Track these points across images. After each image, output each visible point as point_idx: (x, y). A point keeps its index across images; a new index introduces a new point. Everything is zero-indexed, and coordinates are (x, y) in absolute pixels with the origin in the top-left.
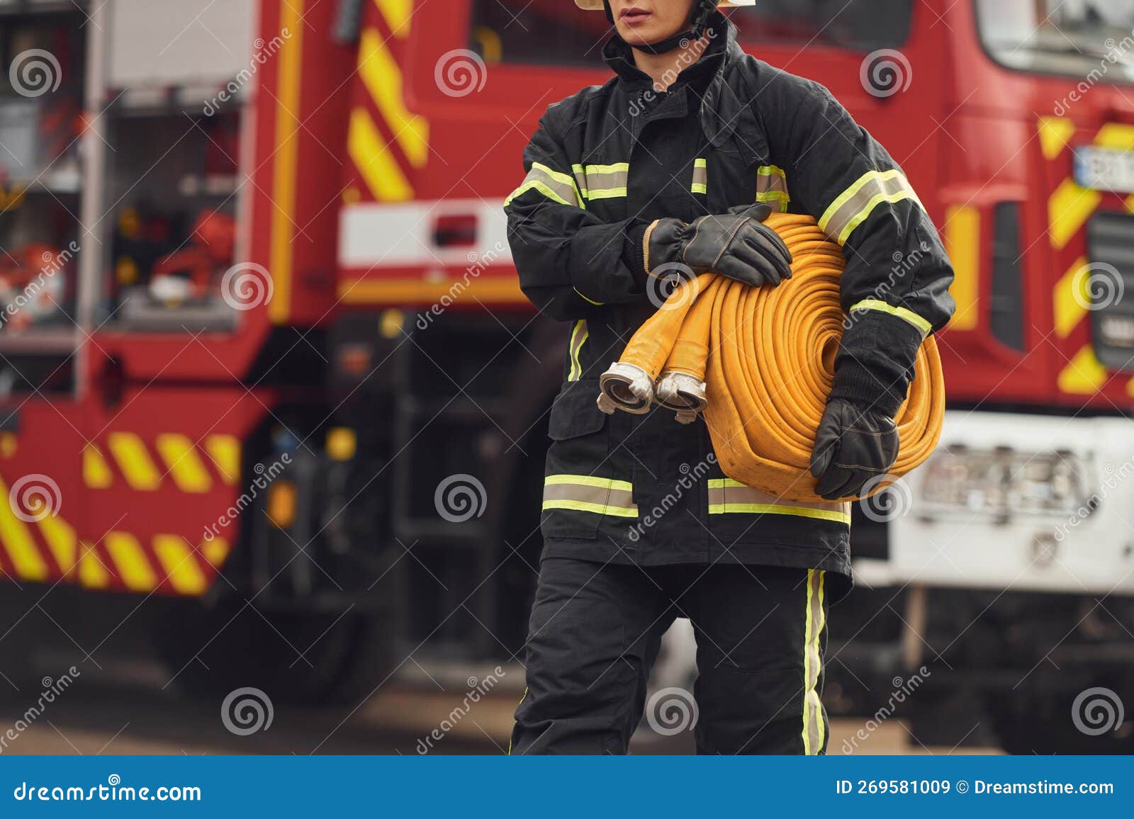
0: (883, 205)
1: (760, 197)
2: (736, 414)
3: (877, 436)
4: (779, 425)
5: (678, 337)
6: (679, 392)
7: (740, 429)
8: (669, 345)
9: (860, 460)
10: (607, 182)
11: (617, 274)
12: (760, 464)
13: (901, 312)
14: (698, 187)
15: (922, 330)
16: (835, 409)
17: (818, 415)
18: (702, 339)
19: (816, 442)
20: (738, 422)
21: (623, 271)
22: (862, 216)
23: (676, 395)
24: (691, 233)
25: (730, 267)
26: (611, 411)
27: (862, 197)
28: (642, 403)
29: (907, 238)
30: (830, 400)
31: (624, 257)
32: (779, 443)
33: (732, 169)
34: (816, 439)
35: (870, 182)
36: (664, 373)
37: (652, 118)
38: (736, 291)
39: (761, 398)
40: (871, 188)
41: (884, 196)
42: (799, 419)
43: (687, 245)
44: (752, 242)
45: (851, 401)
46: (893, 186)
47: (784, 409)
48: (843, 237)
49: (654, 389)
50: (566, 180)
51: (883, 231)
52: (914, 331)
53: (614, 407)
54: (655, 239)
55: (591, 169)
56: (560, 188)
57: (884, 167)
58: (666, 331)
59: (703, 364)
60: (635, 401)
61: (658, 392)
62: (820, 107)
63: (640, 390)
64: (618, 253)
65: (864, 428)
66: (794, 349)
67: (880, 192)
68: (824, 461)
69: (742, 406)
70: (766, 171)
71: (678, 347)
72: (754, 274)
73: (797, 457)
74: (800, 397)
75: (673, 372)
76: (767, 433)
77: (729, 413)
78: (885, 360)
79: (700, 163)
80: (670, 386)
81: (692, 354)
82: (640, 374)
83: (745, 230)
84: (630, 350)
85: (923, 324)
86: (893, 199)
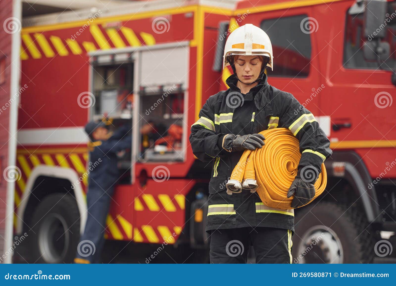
0: (308, 123)
1: (269, 125)
2: (265, 189)
3: (309, 189)
4: (278, 190)
5: (245, 169)
6: (249, 185)
7: (267, 193)
8: (243, 172)
9: (303, 196)
12: (274, 202)
13: (316, 153)
15: (323, 158)
16: (297, 181)
18: (252, 168)
20: (266, 191)
22: (301, 127)
23: (248, 186)
26: (232, 194)
27: (302, 122)
28: (239, 190)
29: (316, 132)
32: (279, 195)
35: (304, 117)
36: (244, 180)
39: (271, 184)
40: (304, 119)
42: (284, 187)
43: (234, 140)
46: (311, 118)
47: (279, 185)
48: (296, 133)
49: (242, 185)
52: (320, 158)
53: (232, 193)
57: (308, 113)
58: (242, 167)
59: (254, 175)
60: (237, 190)
61: (243, 186)
62: (291, 99)
63: (237, 186)
65: (305, 187)
67: (307, 120)
68: (292, 193)
69: (266, 187)
71: (246, 172)
74: (283, 181)
75: (246, 180)
77: (263, 189)
80: (246, 184)
81: (251, 173)
82: (237, 182)
85: (323, 157)
86: (311, 121)
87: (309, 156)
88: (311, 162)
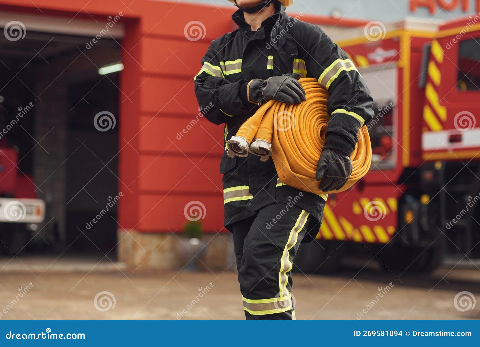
0: (344, 72)
1: (295, 71)
2: (284, 156)
3: (343, 164)
4: (302, 160)
5: (260, 126)
6: (260, 148)
7: (287, 162)
8: (256, 129)
9: (336, 174)
10: (233, 67)
11: (236, 101)
12: (294, 176)
13: (352, 114)
14: (269, 67)
15: (361, 122)
16: (325, 153)
17: (319, 156)
18: (269, 126)
19: (318, 167)
20: (285, 159)
21: (239, 100)
22: (335, 76)
23: (258, 149)
24: (265, 84)
25: (280, 97)
26: (232, 157)
27: (335, 69)
28: (245, 152)
29: (354, 85)
30: (323, 150)
31: (239, 95)
32: (302, 167)
33: (283, 59)
34: (318, 166)
35: (338, 63)
36: (254, 140)
37: (250, 40)
38: (283, 106)
39: (295, 149)
40: (339, 65)
41: (344, 68)
42: (310, 157)
43: (264, 89)
44: (289, 86)
45: (332, 150)
46: (348, 65)
47: (304, 153)
48: (328, 85)
49: (250, 146)
50: (218, 68)
51: (344, 82)
52: (357, 121)
53: (234, 155)
54: (251, 87)
55: (227, 63)
56: (215, 71)
57: (344, 58)
58: (255, 123)
59: (270, 136)
60: (242, 152)
61: (251, 148)
62: (318, 35)
63: (243, 146)
64: (237, 93)
65: (338, 161)
66: (308, 130)
67: (342, 67)
68: (321, 174)
69: (287, 152)
70: (297, 61)
71: (260, 129)
72: (291, 99)
73: (310, 173)
74: (311, 148)
75: (257, 140)
76: (297, 163)
77: (282, 155)
78: (346, 132)
79: (270, 57)
80: (255, 145)
81: (266, 132)
82: (243, 140)
83: (286, 82)
84: (240, 131)
85: (362, 120)
86: (348, 70)
87: (342, 118)
88: (344, 126)
